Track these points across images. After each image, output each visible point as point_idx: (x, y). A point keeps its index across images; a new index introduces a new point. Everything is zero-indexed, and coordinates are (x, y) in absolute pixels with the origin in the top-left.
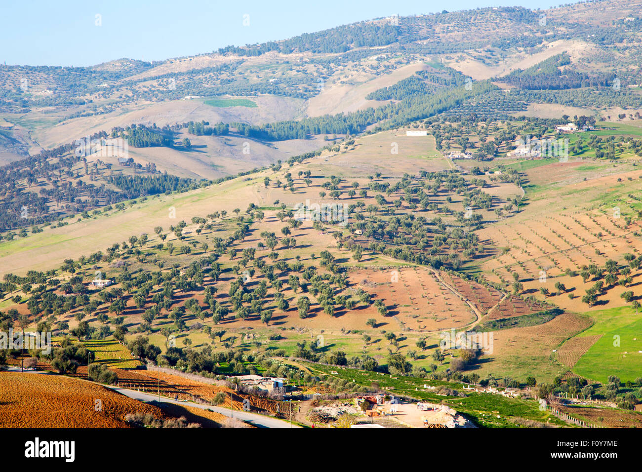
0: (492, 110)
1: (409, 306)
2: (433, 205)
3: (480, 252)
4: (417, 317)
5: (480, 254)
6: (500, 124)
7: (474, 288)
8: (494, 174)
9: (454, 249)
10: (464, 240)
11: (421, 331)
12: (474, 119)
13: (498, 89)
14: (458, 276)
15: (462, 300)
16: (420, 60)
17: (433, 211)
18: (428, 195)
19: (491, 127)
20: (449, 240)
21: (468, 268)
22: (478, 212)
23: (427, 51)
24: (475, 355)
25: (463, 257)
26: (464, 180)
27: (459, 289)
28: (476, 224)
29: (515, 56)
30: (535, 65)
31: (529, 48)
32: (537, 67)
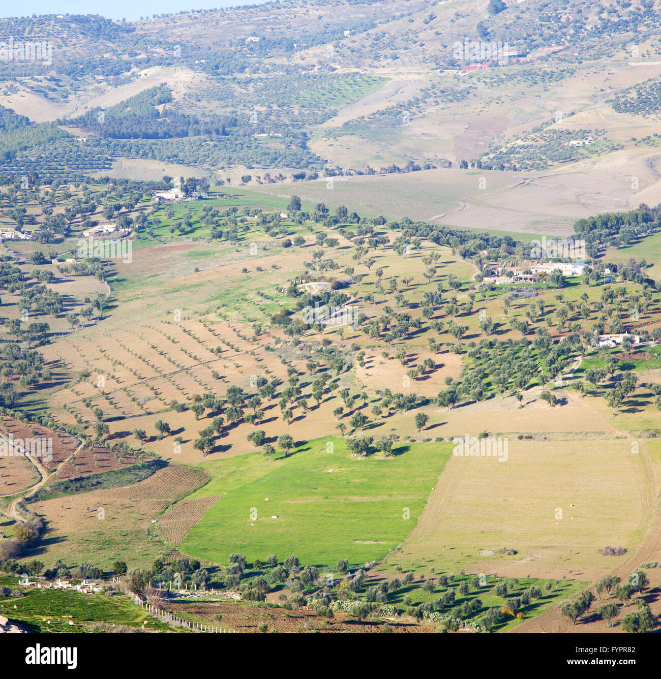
0: (59, 167)
3: (45, 379)
5: (45, 382)
6: (72, 188)
7: (36, 433)
8: (65, 263)
9: (6, 375)
10: (21, 361)
12: (34, 180)
13: (68, 136)
14: (12, 415)
19: (59, 193)
21: (28, 404)
22: (42, 320)
24: (38, 534)
25: (19, 387)
26: (20, 271)
28: (40, 338)
29: (91, 87)
30: (122, 102)
31: (112, 77)
32: (125, 104)
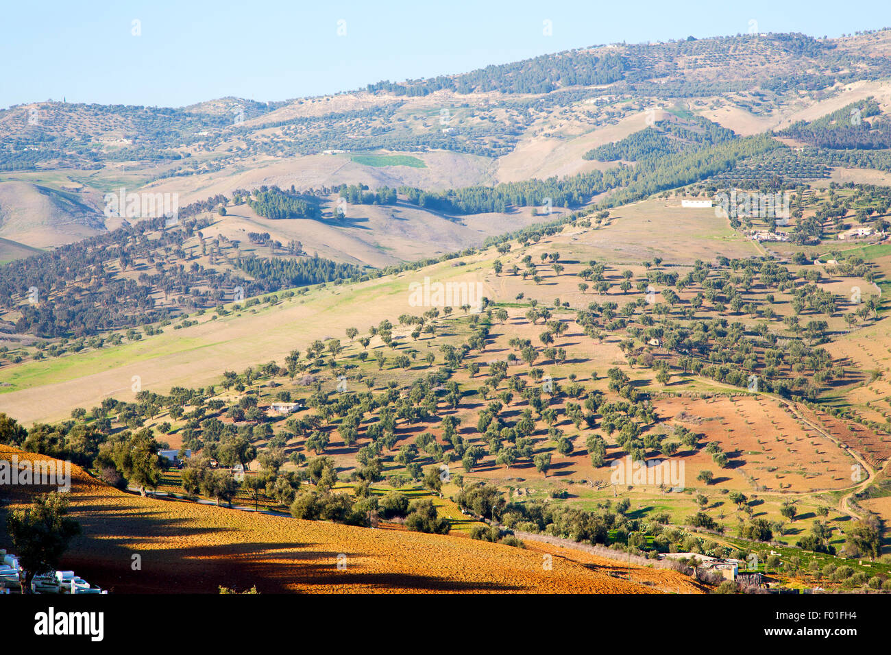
3: (839, 376)
5: (838, 379)
7: (853, 430)
13: (784, 147)
29: (795, 102)
30: (827, 116)
31: (815, 92)
32: (831, 118)
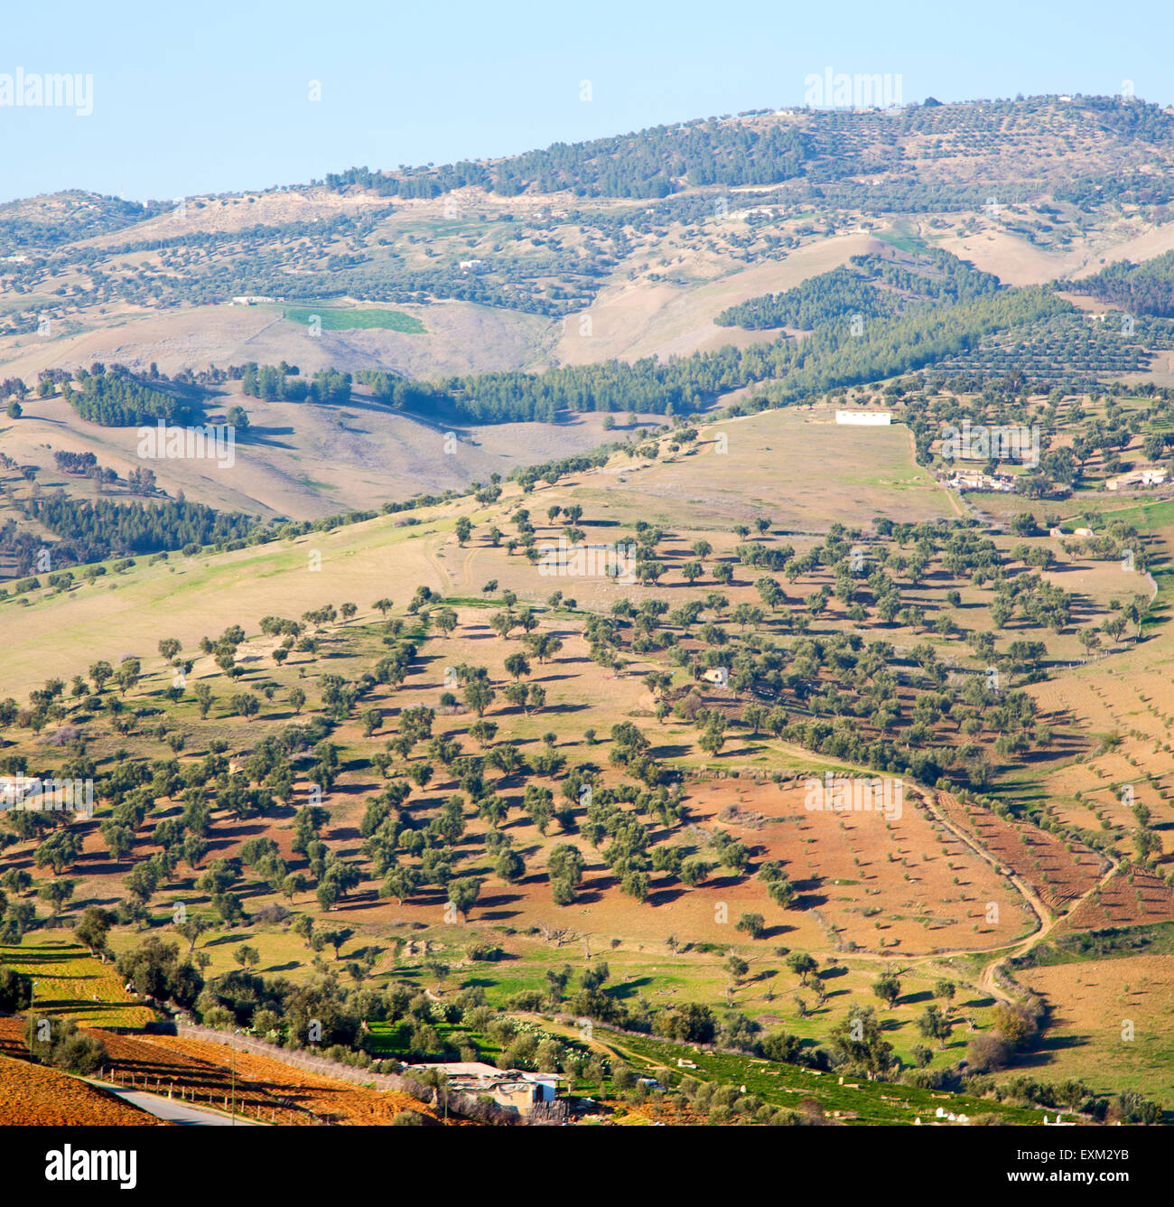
0: (1055, 365)
1: (854, 883)
2: (912, 611)
3: (1041, 744)
4: (874, 913)
5: (1040, 749)
6: (1086, 402)
7: (1030, 842)
8: (1073, 536)
9: (971, 732)
10: (997, 709)
11: (886, 954)
12: (1017, 386)
13: (1072, 311)
14: (986, 806)
15: (998, 871)
16: (863, 227)
17: (910, 629)
18: (897, 585)
19: (1064, 410)
20: (956, 709)
21: (1012, 787)
22: (1033, 636)
23: (882, 204)
24: (1035, 1027)
25: (995, 755)
26: (993, 547)
27: (992, 842)
28: (1028, 668)
